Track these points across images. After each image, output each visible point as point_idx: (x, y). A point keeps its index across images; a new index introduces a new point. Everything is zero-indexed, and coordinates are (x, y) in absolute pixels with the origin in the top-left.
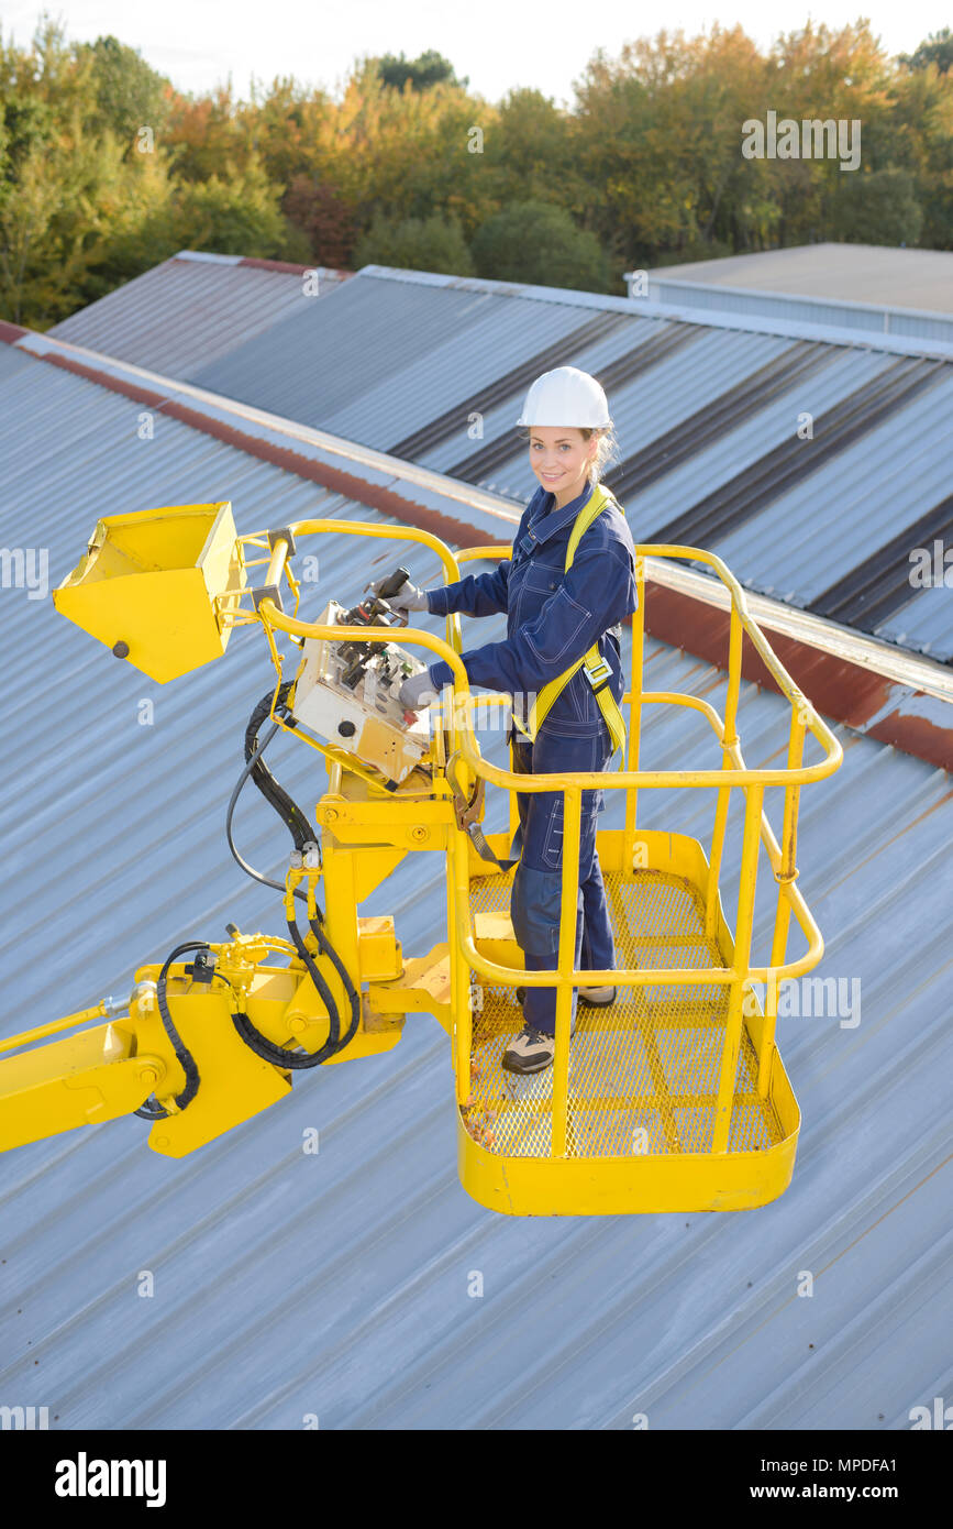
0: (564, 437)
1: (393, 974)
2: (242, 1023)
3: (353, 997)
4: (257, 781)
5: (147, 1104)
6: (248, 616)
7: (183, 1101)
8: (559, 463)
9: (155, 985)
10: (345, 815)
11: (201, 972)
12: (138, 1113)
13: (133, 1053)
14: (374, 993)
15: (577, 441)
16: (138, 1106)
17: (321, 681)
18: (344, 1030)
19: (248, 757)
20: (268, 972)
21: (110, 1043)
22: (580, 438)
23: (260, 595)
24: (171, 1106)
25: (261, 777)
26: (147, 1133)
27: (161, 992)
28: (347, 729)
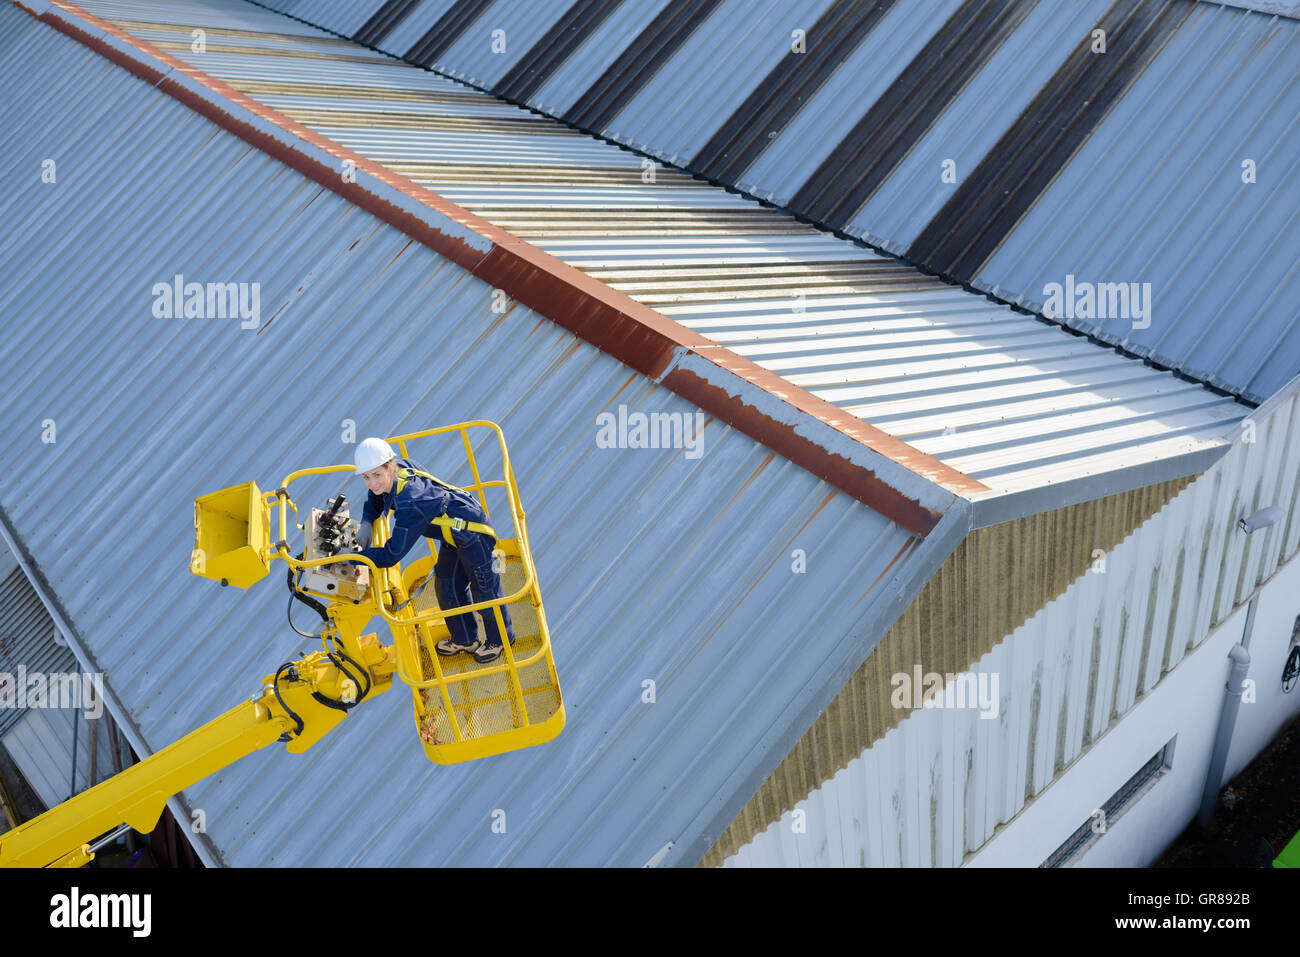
1: (381, 659)
2: (318, 696)
3: (365, 674)
4: (298, 598)
5: (282, 735)
6: (275, 556)
7: (298, 732)
9: (273, 686)
11: (292, 677)
12: (280, 740)
13: (270, 717)
14: (375, 668)
16: (279, 737)
17: (314, 572)
18: (364, 688)
19: (291, 591)
20: (324, 666)
21: (258, 712)
23: (279, 546)
24: (293, 735)
25: (300, 596)
26: (285, 746)
27: (276, 689)
28: (331, 587)
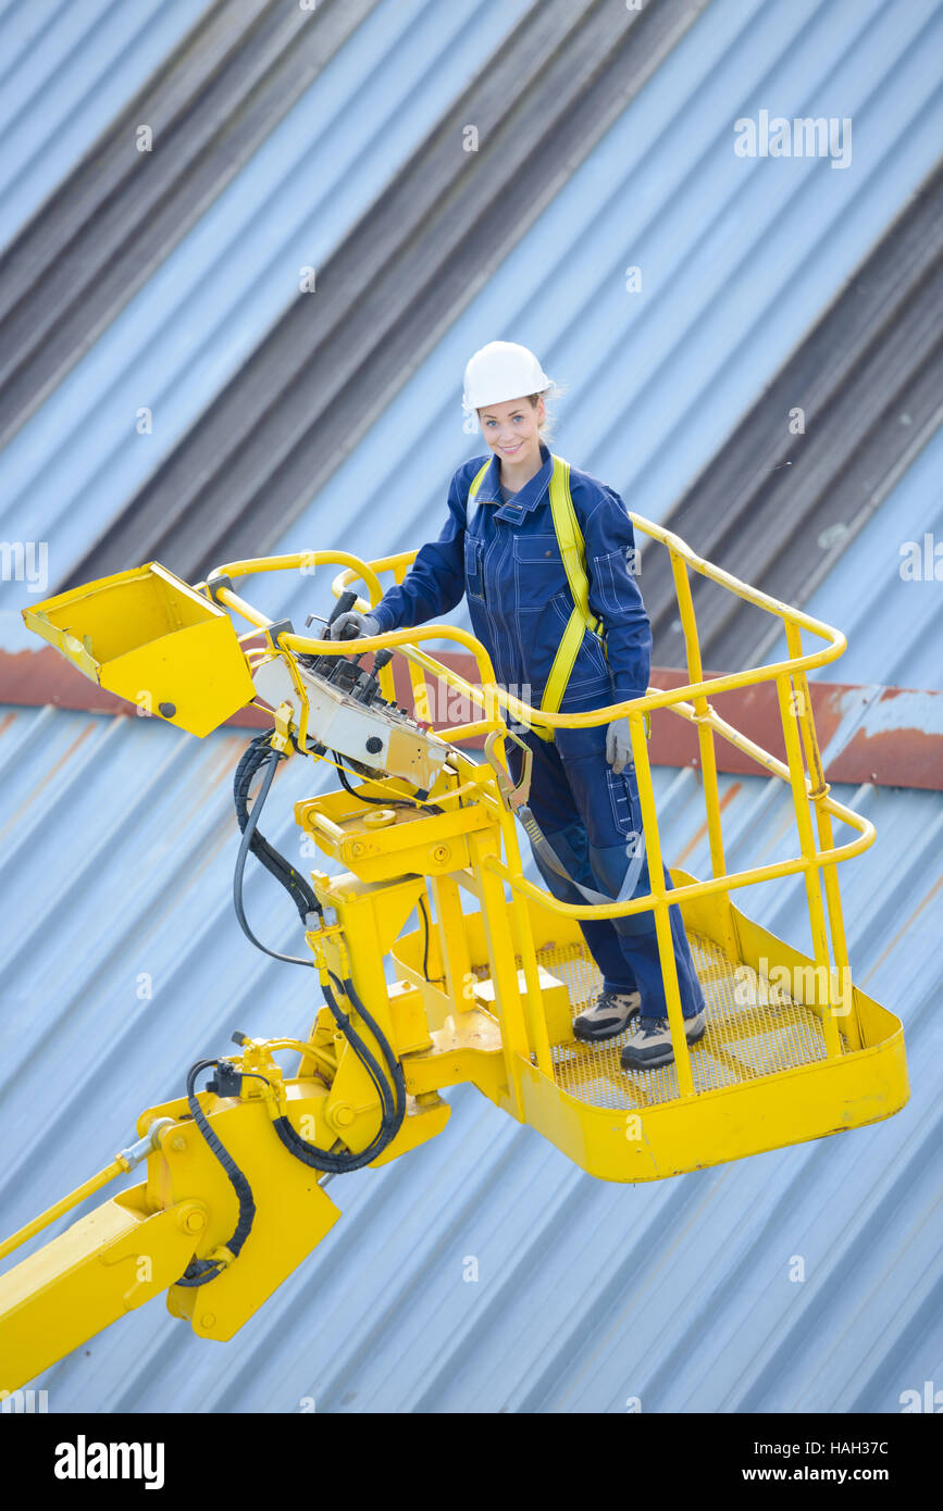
0: (514, 410)
1: (425, 1043)
2: (285, 1129)
3: (395, 1071)
7: (237, 1244)
8: (516, 435)
10: (371, 847)
14: (410, 1069)
15: (526, 409)
22: (529, 405)
